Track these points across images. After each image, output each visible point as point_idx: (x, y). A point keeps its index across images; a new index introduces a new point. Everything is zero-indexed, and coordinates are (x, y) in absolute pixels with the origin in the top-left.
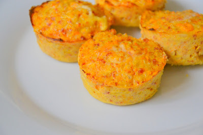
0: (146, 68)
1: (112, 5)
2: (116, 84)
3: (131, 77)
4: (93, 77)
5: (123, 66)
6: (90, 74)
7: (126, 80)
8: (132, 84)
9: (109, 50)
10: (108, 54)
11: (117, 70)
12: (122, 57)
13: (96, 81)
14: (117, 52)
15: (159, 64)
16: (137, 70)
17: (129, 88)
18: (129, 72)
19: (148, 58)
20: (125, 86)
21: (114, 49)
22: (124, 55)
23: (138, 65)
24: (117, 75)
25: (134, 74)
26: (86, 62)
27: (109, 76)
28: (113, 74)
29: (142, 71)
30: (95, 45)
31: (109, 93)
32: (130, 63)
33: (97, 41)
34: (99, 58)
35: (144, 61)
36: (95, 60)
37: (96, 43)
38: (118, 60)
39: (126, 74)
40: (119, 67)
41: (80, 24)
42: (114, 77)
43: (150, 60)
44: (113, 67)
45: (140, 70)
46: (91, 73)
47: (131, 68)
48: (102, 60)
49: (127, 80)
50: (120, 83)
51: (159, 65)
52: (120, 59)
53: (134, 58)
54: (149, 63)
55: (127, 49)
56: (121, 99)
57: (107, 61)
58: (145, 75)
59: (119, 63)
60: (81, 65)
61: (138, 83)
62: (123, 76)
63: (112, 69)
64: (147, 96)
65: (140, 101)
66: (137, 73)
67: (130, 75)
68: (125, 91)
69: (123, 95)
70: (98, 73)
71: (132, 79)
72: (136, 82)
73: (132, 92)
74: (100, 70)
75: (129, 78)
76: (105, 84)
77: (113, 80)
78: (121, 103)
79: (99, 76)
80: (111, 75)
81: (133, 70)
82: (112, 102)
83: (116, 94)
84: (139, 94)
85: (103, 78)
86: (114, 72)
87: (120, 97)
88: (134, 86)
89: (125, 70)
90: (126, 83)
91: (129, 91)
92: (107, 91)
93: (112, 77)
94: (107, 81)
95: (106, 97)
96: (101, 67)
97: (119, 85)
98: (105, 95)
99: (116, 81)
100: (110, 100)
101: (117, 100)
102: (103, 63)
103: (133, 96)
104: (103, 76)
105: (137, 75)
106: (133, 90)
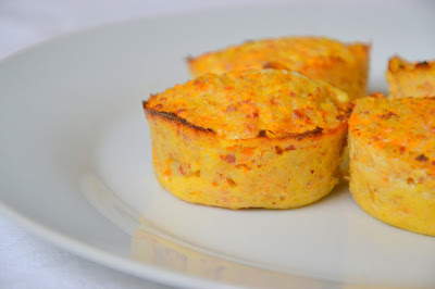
30: (384, 117)
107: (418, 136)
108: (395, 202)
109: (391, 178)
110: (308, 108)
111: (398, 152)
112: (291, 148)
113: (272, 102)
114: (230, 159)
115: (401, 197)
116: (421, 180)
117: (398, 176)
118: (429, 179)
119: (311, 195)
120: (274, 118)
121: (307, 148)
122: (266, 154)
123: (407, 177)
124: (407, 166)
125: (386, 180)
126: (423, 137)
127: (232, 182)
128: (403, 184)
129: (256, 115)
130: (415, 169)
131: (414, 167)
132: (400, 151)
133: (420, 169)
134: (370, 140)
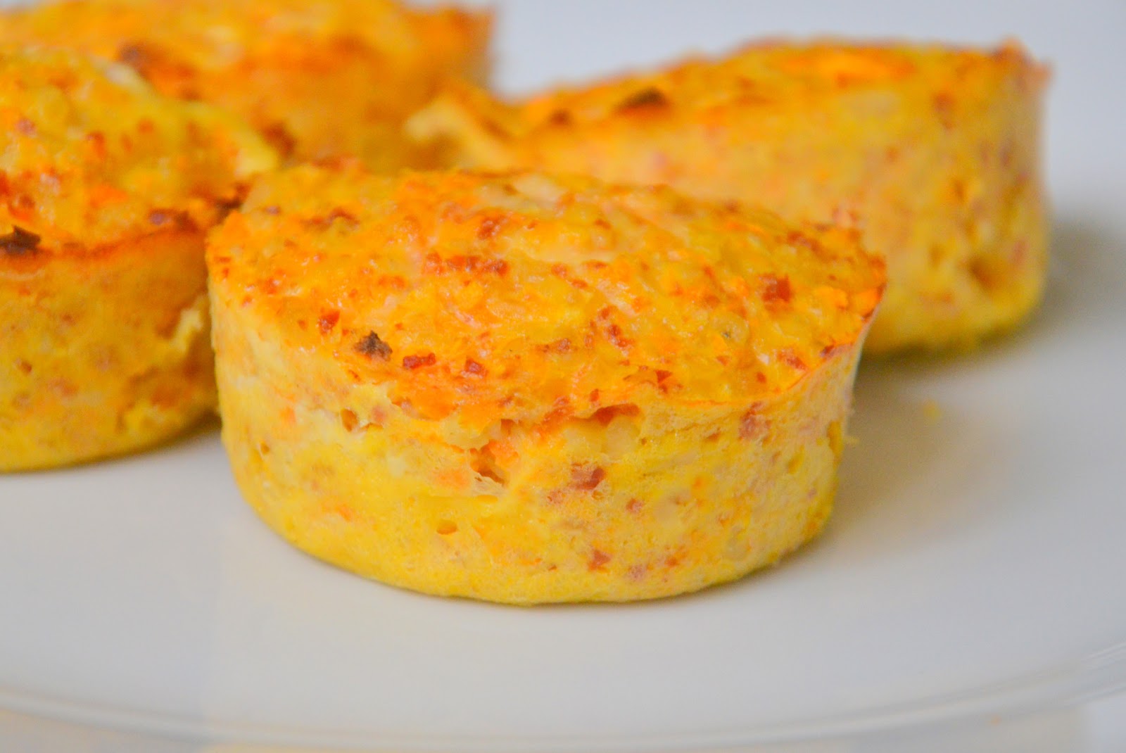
2: (663, 382)
3: (738, 331)
4: (471, 368)
5: (646, 269)
6: (430, 359)
7: (712, 352)
8: (761, 378)
10: (492, 221)
11: (621, 301)
12: (601, 223)
13: (506, 388)
16: (748, 287)
17: (745, 406)
18: (711, 300)
20: (724, 392)
21: (502, 202)
23: (730, 258)
24: (635, 328)
25: (743, 310)
26: (339, 306)
27: (580, 341)
28: (603, 325)
29: (779, 293)
30: (318, 222)
31: (597, 477)
34: (445, 256)
37: (312, 214)
38: (593, 246)
39: (702, 315)
40: (626, 279)
41: (98, 138)
42: (623, 345)
44: (581, 284)
45: (767, 283)
46: (436, 352)
47: (707, 273)
48: (472, 260)
49: (722, 347)
50: (683, 371)
52: (600, 236)
56: (675, 528)
58: (816, 313)
59: (603, 257)
61: (797, 363)
62: (683, 332)
63: (586, 298)
66: (755, 306)
67: (721, 315)
68: (714, 437)
69: (698, 483)
70: (489, 342)
71: (749, 340)
72: (780, 357)
73: (759, 440)
74: (493, 319)
75: (727, 334)
76: (574, 398)
77: (627, 363)
78: (673, 562)
79: (512, 355)
80: (592, 333)
81: (722, 290)
82: (606, 574)
83: (649, 475)
84: (791, 466)
85: (554, 358)
86: (605, 314)
87: (677, 501)
88: (777, 390)
89: (678, 292)
90: (721, 368)
91: (740, 438)
92: (582, 461)
93: (609, 349)
94: (590, 368)
95: (567, 524)
96: (489, 301)
97: (680, 386)
98: (555, 516)
99: (653, 363)
100: (591, 557)
101: (649, 541)
102: (493, 276)
103: (755, 482)
104: (546, 349)
105: (765, 314)
106: (768, 423)
107: (382, 282)
108: (315, 486)
109: (300, 409)
110: (52, 172)
111: (314, 327)
115: (329, 471)
116: (379, 416)
117: (317, 404)
118: (399, 414)
123: (338, 408)
124: (338, 370)
125: (289, 415)
126: (400, 283)
128: (332, 430)
130: (359, 380)
131: (356, 376)
132: (321, 324)
133: (373, 383)
134: (249, 290)
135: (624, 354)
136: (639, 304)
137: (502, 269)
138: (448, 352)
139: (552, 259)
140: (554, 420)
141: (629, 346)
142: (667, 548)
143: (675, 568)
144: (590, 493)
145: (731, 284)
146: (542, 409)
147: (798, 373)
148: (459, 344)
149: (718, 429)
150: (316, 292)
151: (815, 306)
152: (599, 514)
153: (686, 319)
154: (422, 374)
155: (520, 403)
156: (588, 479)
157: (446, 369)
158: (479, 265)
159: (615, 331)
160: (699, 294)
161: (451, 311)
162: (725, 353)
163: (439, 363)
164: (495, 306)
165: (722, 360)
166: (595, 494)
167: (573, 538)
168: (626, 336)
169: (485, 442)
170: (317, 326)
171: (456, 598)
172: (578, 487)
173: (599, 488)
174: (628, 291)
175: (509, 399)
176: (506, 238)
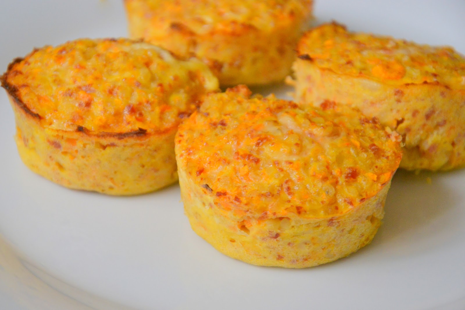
0: (360, 166)
1: (192, 34)
2: (299, 210)
3: (332, 191)
4: (237, 199)
5: (306, 165)
6: (225, 194)
7: (320, 199)
8: (337, 208)
9: (259, 133)
10: (262, 140)
11: (294, 176)
12: (297, 144)
13: (246, 208)
14: (280, 134)
15: (389, 154)
16: (341, 173)
17: (330, 217)
18: (325, 179)
19: (358, 144)
20: (322, 213)
21: (270, 129)
22: (300, 140)
23: (339, 160)
24: (296, 188)
25: (337, 182)
26: (206, 166)
27: (276, 192)
28: (285, 186)
29: (353, 175)
30: (215, 125)
31: (277, 236)
32: (320, 157)
33: (215, 116)
34: (241, 153)
35: (352, 151)
36: (231, 158)
37: (214, 120)
38: (291, 153)
39: (320, 185)
40: (297, 169)
41: (161, 85)
42: (290, 194)
43: (364, 149)
44: (282, 170)
45: (349, 171)
46: (228, 191)
47: (328, 167)
48: (250, 156)
49: (324, 197)
50: (307, 206)
51: (387, 158)
52: (295, 149)
53: (327, 146)
54: (364, 155)
55: (300, 125)
56: (306, 250)
57: (261, 157)
58: (364, 183)
59: (294, 159)
60: (194, 174)
61: (351, 203)
62: (312, 190)
63: (282, 175)
64: (364, 239)
65: (349, 252)
66: (342, 180)
67: (327, 185)
68: (318, 226)
69: (313, 238)
70: (246, 189)
71: (335, 195)
72: (345, 201)
73: (335, 227)
74: (250, 180)
75: (328, 192)
76: (269, 213)
77: (289, 201)
78: (306, 260)
79: (251, 196)
80: (280, 189)
81: (331, 173)
82: (282, 262)
83: (295, 236)
84: (350, 232)
85: (263, 199)
86: (287, 182)
87: (306, 244)
88: (342, 213)
89: (314, 176)
90: (322, 205)
91: (328, 226)
92: (272, 231)
93: (285, 195)
94: (274, 204)
95: (268, 247)
96: (250, 173)
97: (305, 211)
98: (265, 244)
99: (298, 203)
100: (277, 257)
101: (297, 254)
102: (254, 164)
103: (335, 238)
104: (263, 195)
105: (344, 183)
106: (338, 222)
107: (220, 160)
108: (196, 218)
110: (148, 102)
112: (113, 145)
113: (111, 92)
114: (57, 145)
115: (200, 215)
116: (211, 205)
117: (196, 196)
118: (216, 207)
119: (144, 186)
120: (105, 110)
121: (132, 146)
122: (88, 146)
124: (200, 189)
127: (61, 166)
129: (88, 104)
130: (206, 194)
131: (205, 192)
132: (197, 173)
133: (210, 196)
134: (184, 152)
135: (289, 197)
136: (299, 179)
137: (257, 161)
138: (232, 192)
139: (276, 158)
140: (262, 219)
141: (292, 195)
142: (303, 256)
143: (307, 261)
144: (275, 240)
145: (336, 172)
146: (258, 215)
147: (350, 207)
148: (236, 189)
149: (319, 224)
150: (200, 158)
151: (364, 181)
152: (279, 246)
153: (314, 186)
154: (222, 198)
155: (251, 213)
156: (274, 236)
157: (229, 198)
158: (251, 158)
159: (289, 189)
160: (321, 177)
161: (237, 175)
162: (325, 200)
163: (227, 196)
164: (251, 175)
165: (322, 202)
166: (277, 240)
167: (271, 251)
168: (292, 191)
169: (242, 220)
170: (196, 173)
171: (236, 259)
172: (271, 238)
173: (278, 239)
174: (297, 174)
175: (248, 211)
176: (264, 147)
